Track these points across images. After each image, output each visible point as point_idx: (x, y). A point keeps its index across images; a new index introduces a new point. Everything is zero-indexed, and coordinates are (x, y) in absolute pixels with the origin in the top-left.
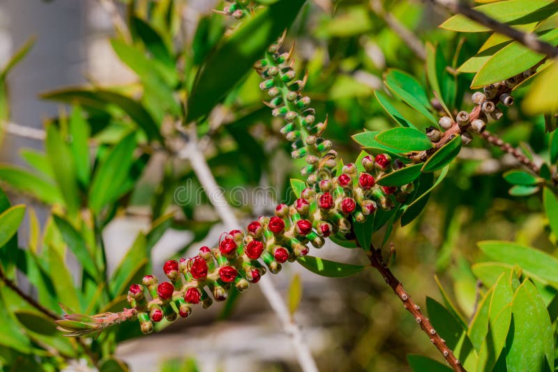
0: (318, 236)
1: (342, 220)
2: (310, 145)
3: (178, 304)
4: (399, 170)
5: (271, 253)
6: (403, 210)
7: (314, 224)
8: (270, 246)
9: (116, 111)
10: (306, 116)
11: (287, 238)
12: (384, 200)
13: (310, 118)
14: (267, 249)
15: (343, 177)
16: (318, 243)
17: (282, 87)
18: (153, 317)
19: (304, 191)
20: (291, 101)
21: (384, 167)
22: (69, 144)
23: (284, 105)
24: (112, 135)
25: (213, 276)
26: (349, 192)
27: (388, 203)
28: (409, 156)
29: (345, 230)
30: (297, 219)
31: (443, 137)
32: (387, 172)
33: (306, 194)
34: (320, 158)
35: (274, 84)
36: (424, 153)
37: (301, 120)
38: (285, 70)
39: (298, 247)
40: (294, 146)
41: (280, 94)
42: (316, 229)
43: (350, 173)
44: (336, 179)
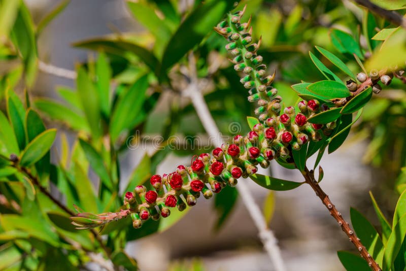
0: (265, 159)
1: (282, 148)
2: (262, 91)
3: (160, 207)
4: (324, 112)
5: (229, 171)
6: (328, 141)
7: (262, 151)
8: (229, 166)
9: (133, 58)
10: (259, 70)
11: (242, 161)
12: (314, 134)
13: (262, 72)
14: (227, 168)
15: (283, 116)
16: (265, 164)
17: (241, 48)
18: (142, 217)
19: (255, 126)
20: (248, 59)
21: (314, 110)
22: (95, 83)
23: (243, 62)
24: (129, 77)
25: (186, 187)
26: (288, 127)
27: (317, 136)
28: (333, 101)
29: (285, 156)
30: (249, 146)
31: (359, 88)
32: (316, 113)
33: (257, 128)
34: (269, 101)
35: (236, 46)
36: (345, 99)
37: (256, 73)
38: (245, 36)
39: (249, 167)
40: (250, 92)
41: (240, 53)
42: (263, 154)
43: (290, 114)
44: (279, 117)
